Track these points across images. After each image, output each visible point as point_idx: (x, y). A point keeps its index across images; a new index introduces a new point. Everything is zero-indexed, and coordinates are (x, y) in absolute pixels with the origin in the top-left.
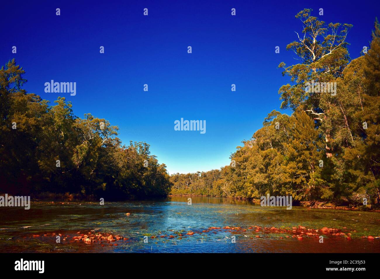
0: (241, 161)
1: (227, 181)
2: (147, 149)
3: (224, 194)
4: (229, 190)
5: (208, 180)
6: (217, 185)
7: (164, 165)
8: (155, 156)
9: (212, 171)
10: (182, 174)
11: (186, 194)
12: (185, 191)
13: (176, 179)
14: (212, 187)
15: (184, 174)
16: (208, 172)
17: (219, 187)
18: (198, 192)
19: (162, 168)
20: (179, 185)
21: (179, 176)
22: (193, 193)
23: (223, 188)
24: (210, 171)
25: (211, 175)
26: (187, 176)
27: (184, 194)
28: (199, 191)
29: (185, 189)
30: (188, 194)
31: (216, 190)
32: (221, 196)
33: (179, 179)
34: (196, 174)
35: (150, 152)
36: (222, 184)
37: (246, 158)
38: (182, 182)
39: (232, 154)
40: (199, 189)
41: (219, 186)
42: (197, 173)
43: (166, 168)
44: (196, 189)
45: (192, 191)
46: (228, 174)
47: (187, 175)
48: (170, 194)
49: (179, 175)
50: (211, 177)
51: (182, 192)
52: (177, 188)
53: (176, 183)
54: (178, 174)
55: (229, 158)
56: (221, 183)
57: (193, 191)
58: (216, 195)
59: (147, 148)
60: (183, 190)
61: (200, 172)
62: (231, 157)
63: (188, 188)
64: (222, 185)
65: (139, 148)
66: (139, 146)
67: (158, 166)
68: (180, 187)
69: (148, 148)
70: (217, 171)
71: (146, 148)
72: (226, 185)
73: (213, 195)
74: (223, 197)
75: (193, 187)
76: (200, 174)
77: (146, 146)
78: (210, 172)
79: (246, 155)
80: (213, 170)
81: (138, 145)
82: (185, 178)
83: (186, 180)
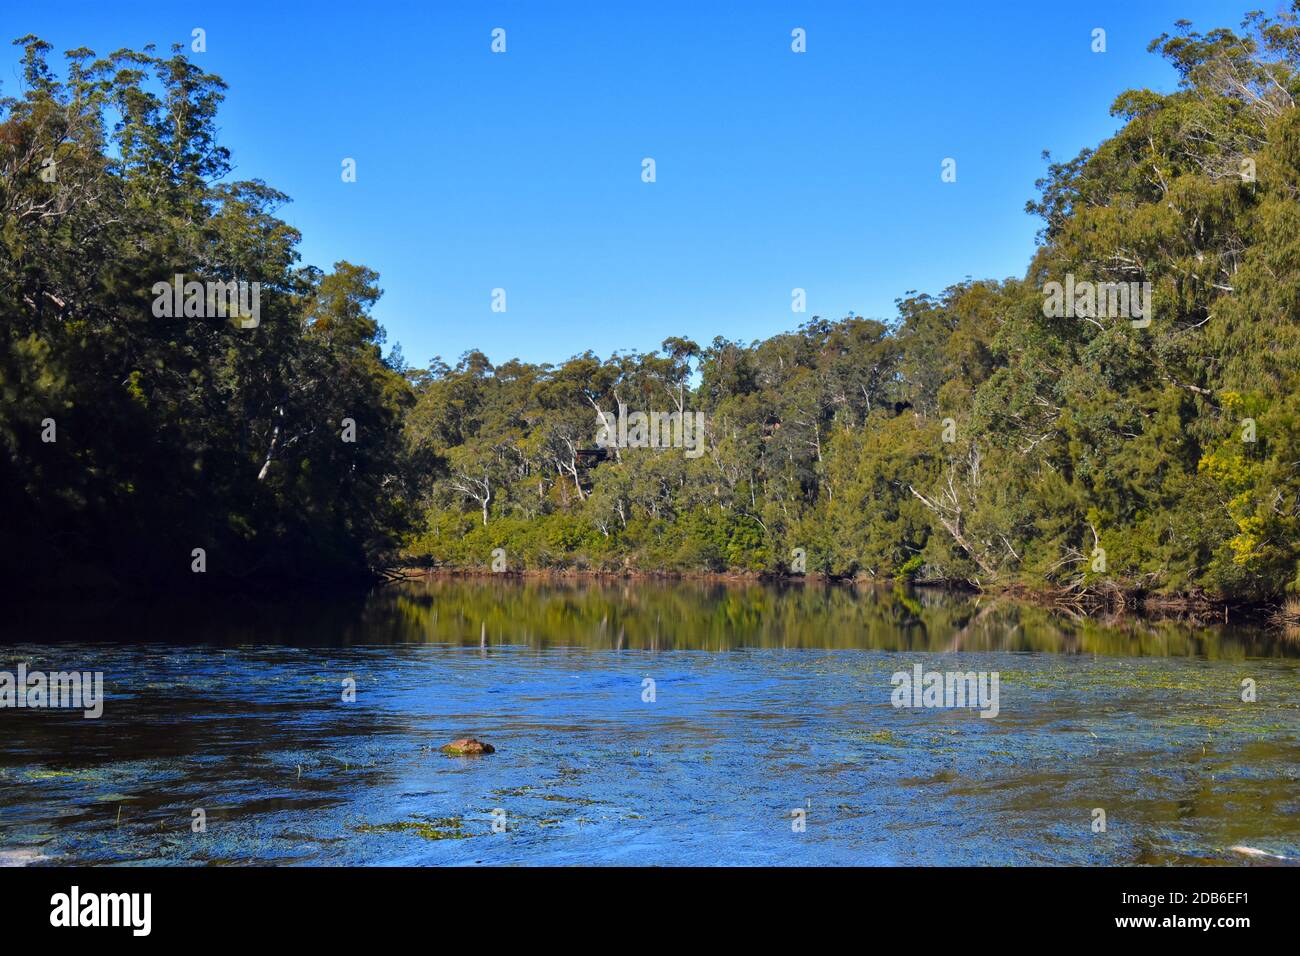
0: (1161, 240)
1: (991, 428)
2: (195, 119)
3: (936, 561)
4: (1004, 519)
5: (773, 421)
6: (867, 467)
7: (357, 283)
8: (259, 190)
9: (813, 330)
10: (513, 368)
11: (561, 555)
12: (554, 529)
13: (454, 416)
14: (809, 490)
15: (531, 368)
16: (774, 348)
17: (892, 486)
18: (676, 541)
19: (343, 311)
20: (488, 472)
21: (487, 381)
22: (632, 544)
23: (939, 502)
24: (794, 330)
25: (804, 376)
26: (571, 385)
27: (545, 562)
28: (690, 523)
29: (547, 510)
30: (580, 555)
31: (859, 517)
32: (912, 573)
33: (491, 416)
34: (649, 362)
35: (227, 154)
36: (915, 461)
37: (1210, 208)
38: (522, 443)
39: (1056, 170)
40: (691, 506)
41: (889, 476)
42: (664, 356)
43: (375, 312)
44: (655, 513)
45: (616, 526)
46: (1002, 360)
47: (559, 377)
48: (411, 563)
49: (488, 374)
50: (800, 395)
51: (524, 539)
52: (471, 504)
53: (457, 455)
54: (479, 361)
55: (1031, 207)
56: (910, 447)
57: (631, 529)
58: (855, 567)
59: (194, 110)
60: (524, 523)
61: (691, 349)
62: (1047, 200)
63: (575, 505)
64: (919, 469)
65: (112, 115)
66: (121, 94)
67: (303, 288)
68: (501, 494)
69: (206, 108)
70: (865, 332)
71: (190, 113)
72: (964, 471)
73: (828, 567)
74: (931, 585)
75: (626, 487)
76: (693, 362)
77: (189, 87)
78: (793, 339)
79: (1212, 181)
80: (820, 328)
81: (108, 86)
82: (547, 405)
83: (557, 422)
